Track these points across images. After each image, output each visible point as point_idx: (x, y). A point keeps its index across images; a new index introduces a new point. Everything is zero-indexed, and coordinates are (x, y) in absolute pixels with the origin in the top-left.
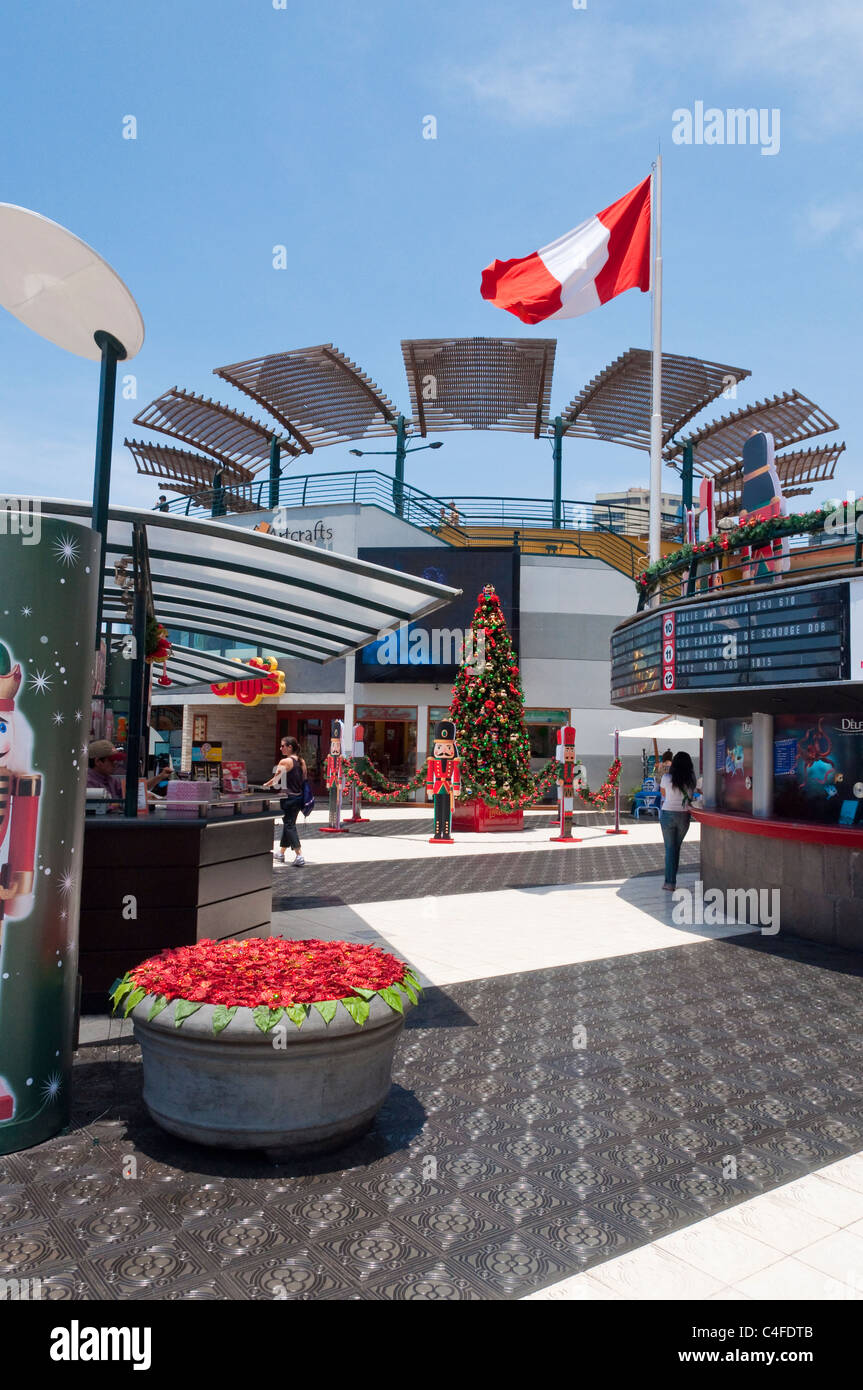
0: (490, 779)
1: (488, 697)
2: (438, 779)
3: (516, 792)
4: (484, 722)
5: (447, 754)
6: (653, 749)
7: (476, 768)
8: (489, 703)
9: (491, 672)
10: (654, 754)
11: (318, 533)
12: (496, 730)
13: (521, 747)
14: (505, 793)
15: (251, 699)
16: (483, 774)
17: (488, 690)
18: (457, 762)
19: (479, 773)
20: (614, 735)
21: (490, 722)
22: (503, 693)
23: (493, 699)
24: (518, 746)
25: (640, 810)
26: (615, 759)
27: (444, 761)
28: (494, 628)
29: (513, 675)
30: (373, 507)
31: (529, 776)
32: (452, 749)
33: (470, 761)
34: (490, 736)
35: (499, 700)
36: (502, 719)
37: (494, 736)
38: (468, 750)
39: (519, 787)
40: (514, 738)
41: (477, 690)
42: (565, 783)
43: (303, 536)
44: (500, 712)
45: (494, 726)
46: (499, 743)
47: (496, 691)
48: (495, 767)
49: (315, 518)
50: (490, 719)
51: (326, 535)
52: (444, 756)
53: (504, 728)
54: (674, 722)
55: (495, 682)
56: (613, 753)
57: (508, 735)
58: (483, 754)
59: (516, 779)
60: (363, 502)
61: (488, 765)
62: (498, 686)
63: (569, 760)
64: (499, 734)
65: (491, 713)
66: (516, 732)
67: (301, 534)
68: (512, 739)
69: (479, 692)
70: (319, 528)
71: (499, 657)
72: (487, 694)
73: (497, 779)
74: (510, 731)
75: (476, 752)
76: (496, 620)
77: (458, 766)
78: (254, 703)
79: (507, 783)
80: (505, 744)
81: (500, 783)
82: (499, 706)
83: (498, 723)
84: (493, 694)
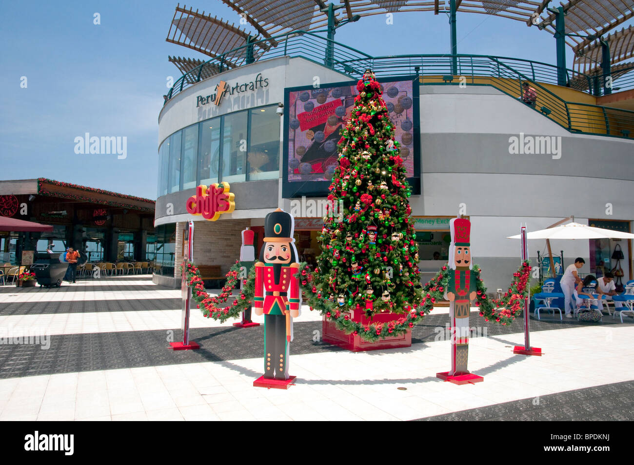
0: (365, 288)
1: (365, 190)
2: (270, 293)
3: (399, 303)
4: (359, 219)
5: (281, 258)
6: (547, 251)
7: (350, 274)
8: (366, 197)
9: (368, 161)
10: (547, 256)
11: (258, 83)
12: (374, 228)
13: (406, 249)
14: (385, 305)
15: (212, 216)
16: (359, 282)
17: (365, 182)
18: (295, 270)
19: (353, 280)
20: (519, 237)
21: (367, 219)
22: (383, 186)
23: (371, 193)
24: (401, 247)
25: (540, 310)
26: (522, 261)
27: (278, 267)
28: (372, 114)
29: (396, 166)
30: (299, 58)
31: (416, 283)
32: (288, 250)
33: (343, 265)
34: (366, 236)
35: (378, 193)
36: (381, 216)
37: (372, 236)
38: (341, 252)
39: (403, 298)
40: (396, 238)
41: (352, 182)
42: (456, 298)
43: (248, 87)
44: (378, 207)
45: (372, 224)
46: (377, 244)
47: (374, 183)
48: (372, 272)
49: (256, 72)
50: (367, 215)
51: (264, 84)
52: (277, 261)
53: (385, 227)
54: (573, 224)
55: (373, 173)
56: (520, 255)
57: (389, 234)
58: (358, 257)
59: (400, 287)
60: (291, 55)
61: (364, 270)
62: (377, 178)
63: (463, 264)
64: (379, 233)
65: (367, 210)
66: (399, 230)
67: (246, 85)
68: (394, 239)
69: (354, 185)
70: (259, 79)
71: (378, 145)
72: (363, 187)
73: (374, 288)
74: (391, 230)
75: (349, 254)
76: (376, 105)
77: (295, 276)
78: (214, 219)
79: (386, 293)
80: (385, 246)
81: (378, 293)
82: (378, 201)
83: (376, 220)
84: (371, 186)
